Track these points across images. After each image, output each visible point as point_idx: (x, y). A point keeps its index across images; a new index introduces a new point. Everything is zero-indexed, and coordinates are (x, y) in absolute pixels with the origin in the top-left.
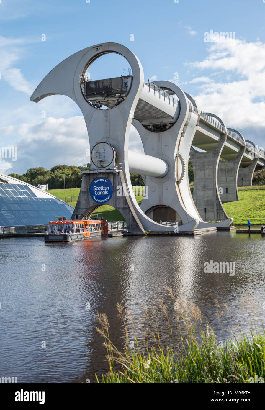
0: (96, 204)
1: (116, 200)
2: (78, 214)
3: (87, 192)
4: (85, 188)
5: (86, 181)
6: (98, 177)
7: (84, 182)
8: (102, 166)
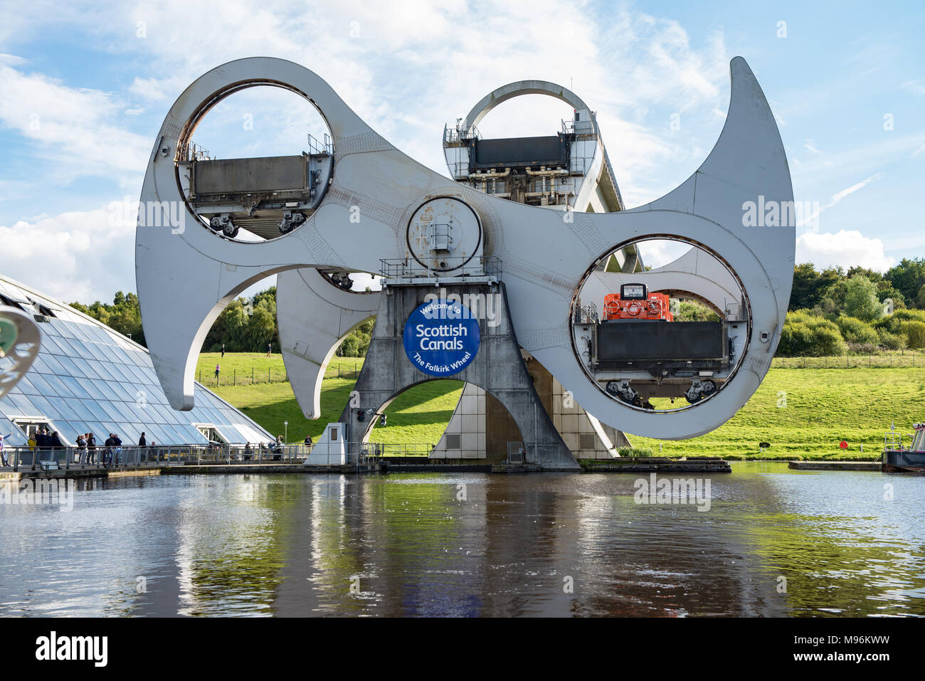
0: (424, 376)
1: (489, 367)
2: (364, 407)
3: (396, 341)
4: (388, 328)
5: (392, 309)
7: (386, 311)
8: (443, 264)
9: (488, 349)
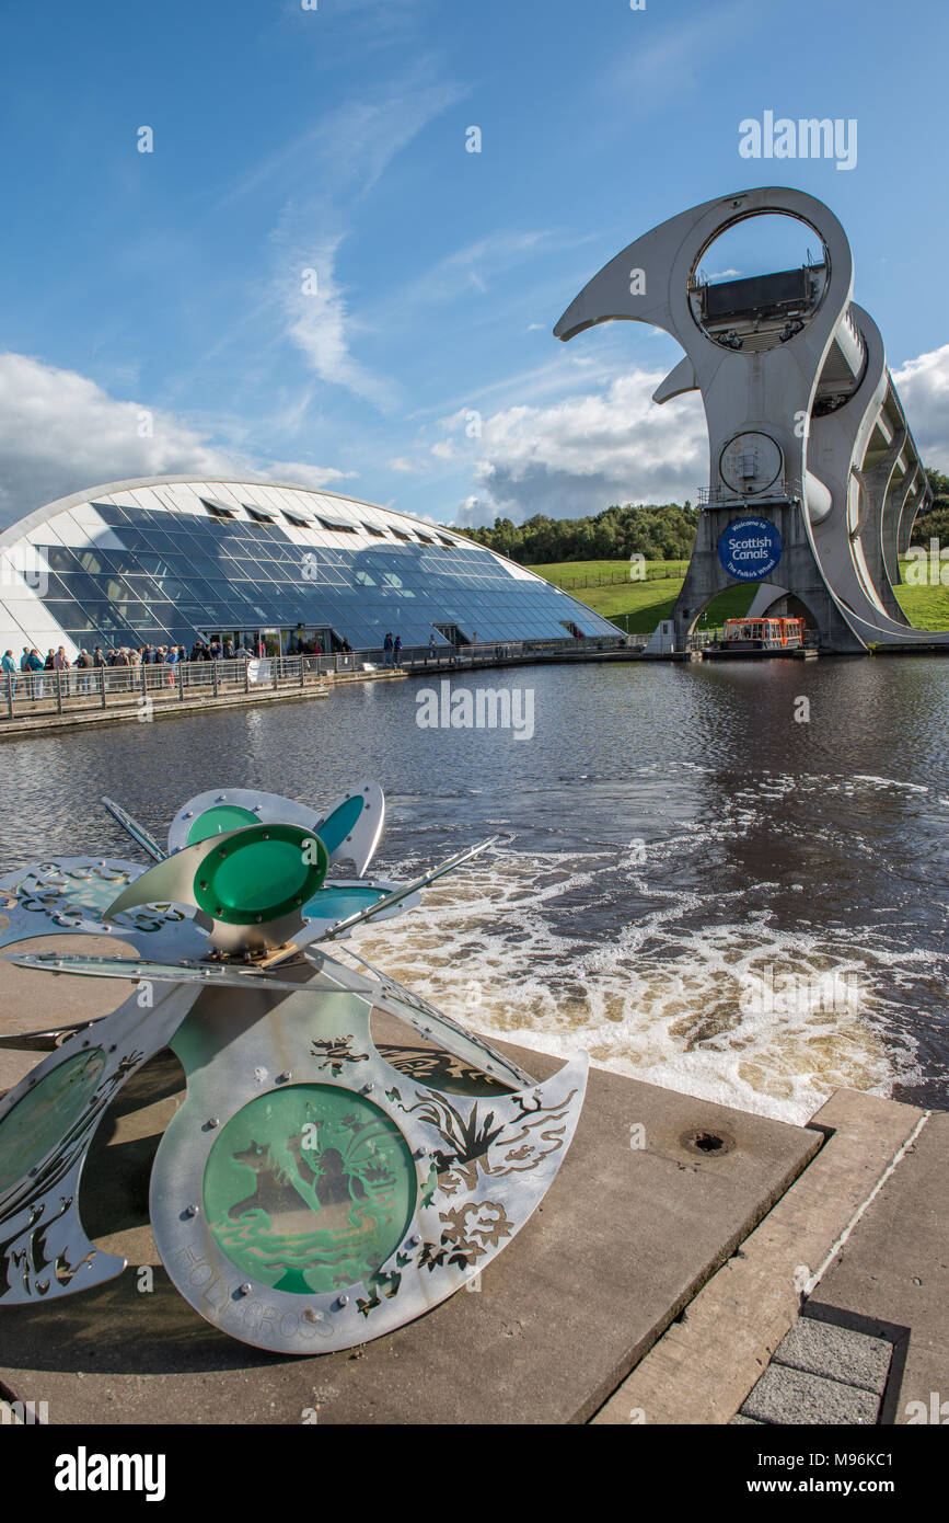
0: (735, 581)
1: (790, 571)
2: (687, 607)
3: (713, 554)
4: (706, 543)
5: (709, 529)
6: (740, 515)
7: (703, 530)
8: (750, 489)
9: (789, 556)
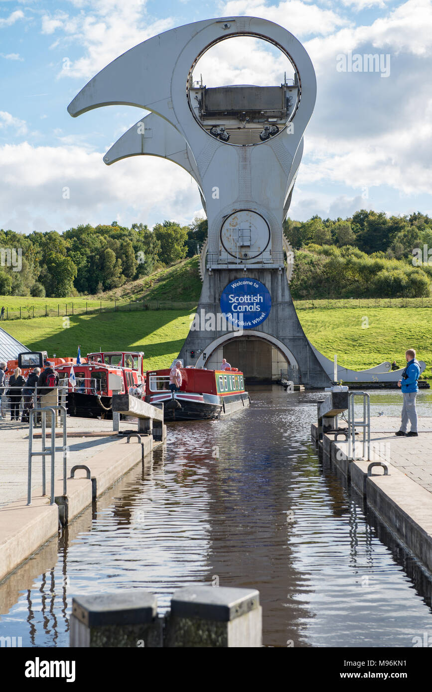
2: (194, 349)
3: (215, 305)
4: (210, 297)
7: (208, 286)
8: (245, 255)
9: (277, 311)
